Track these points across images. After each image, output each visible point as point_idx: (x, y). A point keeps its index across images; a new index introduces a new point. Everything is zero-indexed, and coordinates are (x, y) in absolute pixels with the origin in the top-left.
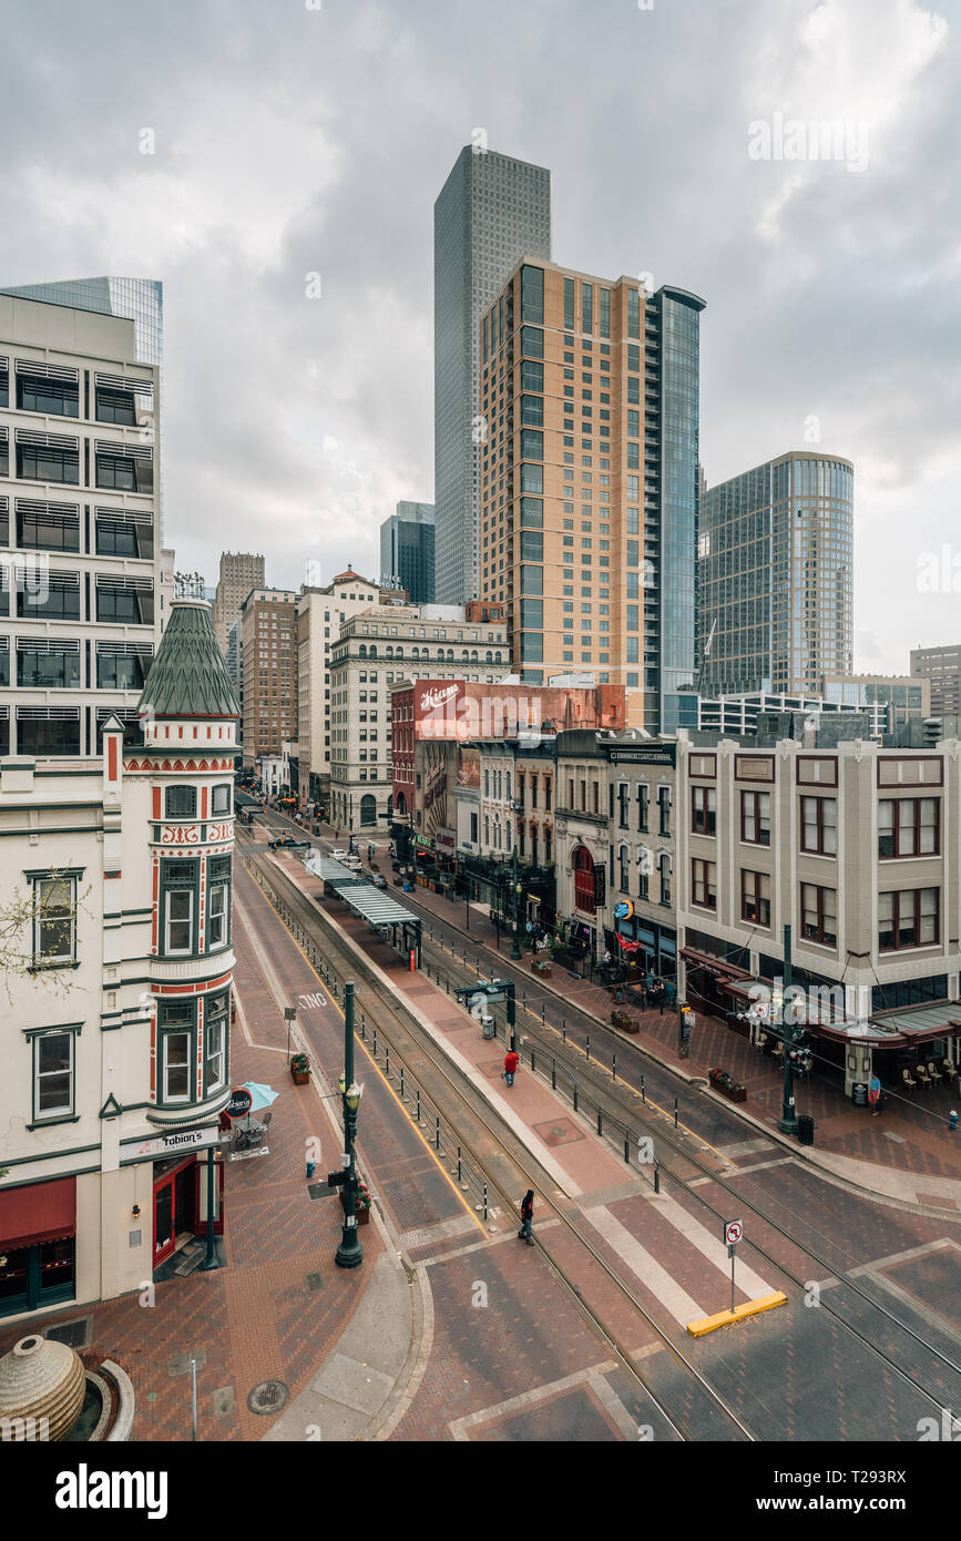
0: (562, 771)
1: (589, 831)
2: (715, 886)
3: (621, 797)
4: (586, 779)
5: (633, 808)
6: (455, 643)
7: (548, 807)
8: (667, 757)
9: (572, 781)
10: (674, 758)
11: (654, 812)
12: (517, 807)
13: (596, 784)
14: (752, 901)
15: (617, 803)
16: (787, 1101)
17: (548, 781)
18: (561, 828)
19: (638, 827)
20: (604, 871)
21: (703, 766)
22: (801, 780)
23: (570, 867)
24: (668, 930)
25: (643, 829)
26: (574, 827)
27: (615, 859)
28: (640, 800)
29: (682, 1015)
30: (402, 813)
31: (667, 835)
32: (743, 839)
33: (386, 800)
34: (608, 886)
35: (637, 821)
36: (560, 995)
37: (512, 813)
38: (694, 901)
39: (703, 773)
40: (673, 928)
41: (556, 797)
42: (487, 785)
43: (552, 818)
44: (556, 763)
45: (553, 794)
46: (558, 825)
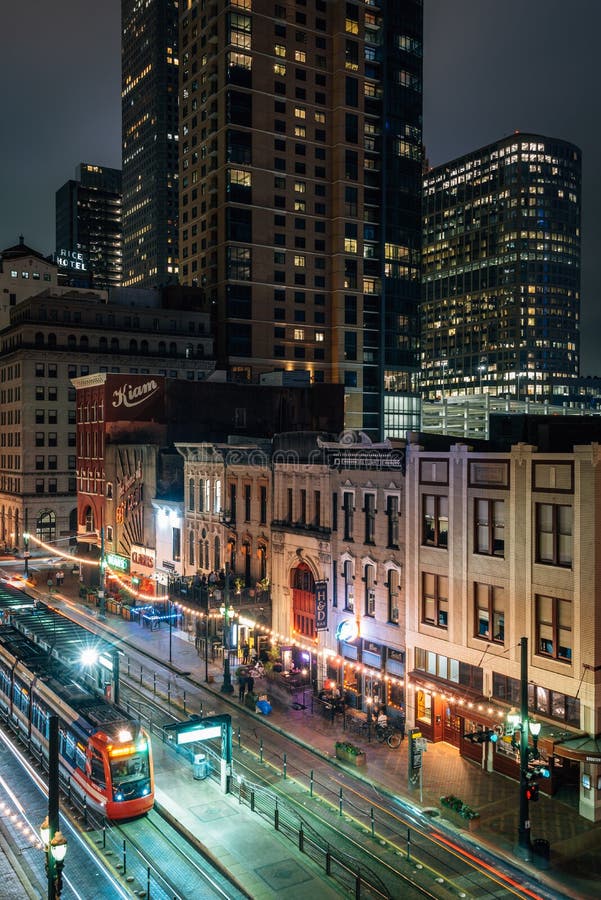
0: (279, 479)
1: (310, 545)
2: (446, 600)
3: (345, 508)
4: (306, 487)
5: (359, 519)
6: (150, 331)
7: (263, 521)
8: (396, 462)
9: (290, 490)
10: (403, 462)
11: (381, 522)
12: (228, 520)
13: (318, 494)
14: (484, 615)
15: (341, 513)
16: (523, 824)
17: (263, 490)
18: (278, 542)
19: (363, 540)
20: (326, 590)
21: (434, 472)
22: (538, 485)
23: (288, 586)
24: (397, 652)
25: (369, 542)
26: (292, 540)
27: (339, 575)
28: (366, 510)
29: (413, 742)
30: (88, 529)
31: (396, 548)
32: (477, 551)
33: (67, 514)
34: (330, 604)
35: (363, 534)
36: (278, 728)
37: (222, 528)
38: (425, 620)
39: (434, 480)
40: (401, 649)
41: (273, 507)
42: (192, 496)
43: (267, 531)
44: (272, 469)
45: (269, 504)
46: (274, 538)
